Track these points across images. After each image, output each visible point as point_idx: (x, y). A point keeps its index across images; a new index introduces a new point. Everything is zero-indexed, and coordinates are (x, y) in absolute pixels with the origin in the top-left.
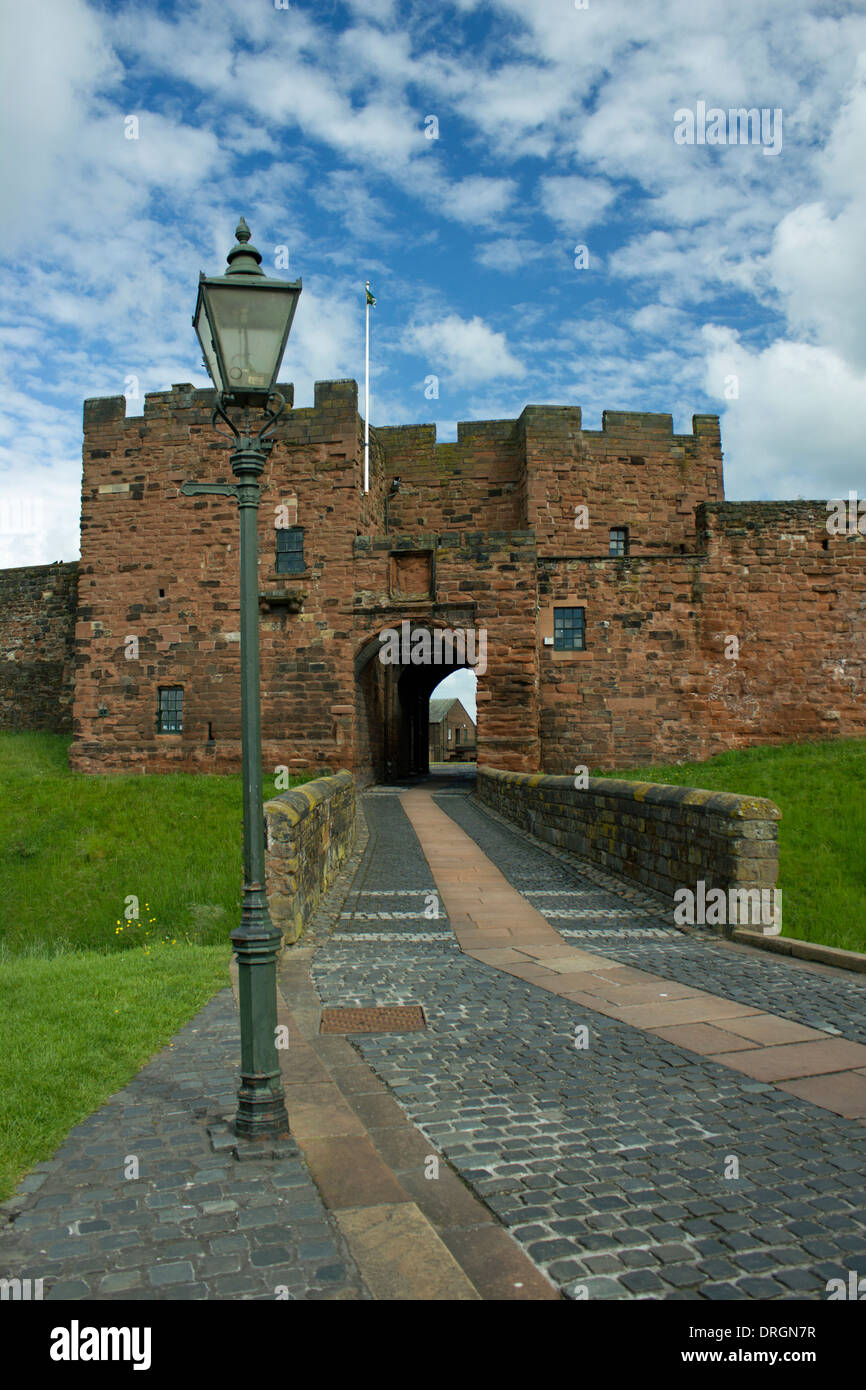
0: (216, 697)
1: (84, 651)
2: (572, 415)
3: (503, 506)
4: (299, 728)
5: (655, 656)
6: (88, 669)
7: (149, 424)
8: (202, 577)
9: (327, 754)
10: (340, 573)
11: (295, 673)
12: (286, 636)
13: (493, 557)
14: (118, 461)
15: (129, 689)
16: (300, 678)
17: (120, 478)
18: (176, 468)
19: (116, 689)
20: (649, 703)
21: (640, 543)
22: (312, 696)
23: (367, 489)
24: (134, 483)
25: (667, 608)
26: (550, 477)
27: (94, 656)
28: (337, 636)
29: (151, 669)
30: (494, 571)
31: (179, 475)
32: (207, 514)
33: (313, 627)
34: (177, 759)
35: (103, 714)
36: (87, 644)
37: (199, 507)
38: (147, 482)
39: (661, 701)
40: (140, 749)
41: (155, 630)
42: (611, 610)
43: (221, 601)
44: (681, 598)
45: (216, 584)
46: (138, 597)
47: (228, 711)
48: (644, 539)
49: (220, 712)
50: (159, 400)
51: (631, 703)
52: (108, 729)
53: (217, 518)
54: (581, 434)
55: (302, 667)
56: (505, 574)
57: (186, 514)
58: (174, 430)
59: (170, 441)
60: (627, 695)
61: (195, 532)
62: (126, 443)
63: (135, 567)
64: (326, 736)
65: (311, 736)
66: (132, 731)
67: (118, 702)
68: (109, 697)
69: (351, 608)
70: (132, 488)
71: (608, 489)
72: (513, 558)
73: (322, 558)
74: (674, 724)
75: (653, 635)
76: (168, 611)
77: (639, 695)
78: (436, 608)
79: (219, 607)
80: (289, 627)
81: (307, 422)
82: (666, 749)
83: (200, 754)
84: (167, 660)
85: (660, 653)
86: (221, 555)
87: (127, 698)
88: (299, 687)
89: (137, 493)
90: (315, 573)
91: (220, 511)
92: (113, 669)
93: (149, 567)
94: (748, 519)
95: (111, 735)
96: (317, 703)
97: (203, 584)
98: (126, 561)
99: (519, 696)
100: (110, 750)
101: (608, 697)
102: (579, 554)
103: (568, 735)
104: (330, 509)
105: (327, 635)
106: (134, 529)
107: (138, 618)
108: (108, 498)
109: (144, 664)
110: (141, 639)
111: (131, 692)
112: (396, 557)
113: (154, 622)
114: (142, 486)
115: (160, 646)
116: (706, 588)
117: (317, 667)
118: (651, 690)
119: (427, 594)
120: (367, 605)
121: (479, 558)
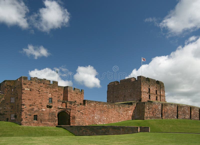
1: (23, 110)
5: (81, 115)
6: (24, 112)
8: (40, 102)
10: (56, 104)
12: (50, 110)
16: (52, 115)
17: (28, 88)
18: (36, 88)
19: (28, 115)
20: (80, 119)
25: (82, 110)
26: (70, 95)
27: (25, 110)
29: (33, 113)
32: (40, 94)
33: (53, 110)
34: (37, 124)
35: (26, 118)
36: (24, 109)
39: (81, 119)
40: (32, 122)
44: (83, 109)
45: (41, 103)
48: (78, 102)
49: (42, 118)
52: (27, 120)
53: (42, 95)
55: (52, 114)
56: (74, 106)
57: (37, 94)
59: (35, 84)
61: (39, 97)
62: (28, 83)
63: (31, 100)
64: (55, 122)
65: (53, 122)
66: (30, 120)
67: (28, 116)
69: (57, 108)
72: (74, 104)
75: (81, 113)
76: (35, 106)
77: (79, 119)
78: (67, 109)
79: (42, 106)
80: (50, 109)
81: (52, 86)
83: (40, 123)
84: (35, 112)
86: (42, 100)
90: (54, 103)
91: (42, 94)
92: (27, 112)
93: (32, 100)
94: (89, 102)
96: (54, 118)
97: (40, 103)
98: (29, 99)
100: (28, 122)
104: (55, 96)
105: (55, 111)
106: (30, 95)
107: (31, 106)
108: (26, 90)
109: (32, 112)
110: (32, 109)
111: (30, 115)
112: (63, 103)
113: (33, 107)
114: (31, 90)
115: (34, 110)
116: (85, 108)
117: (54, 114)
118: (80, 118)
119: (65, 107)
120: (59, 108)
121: (71, 104)
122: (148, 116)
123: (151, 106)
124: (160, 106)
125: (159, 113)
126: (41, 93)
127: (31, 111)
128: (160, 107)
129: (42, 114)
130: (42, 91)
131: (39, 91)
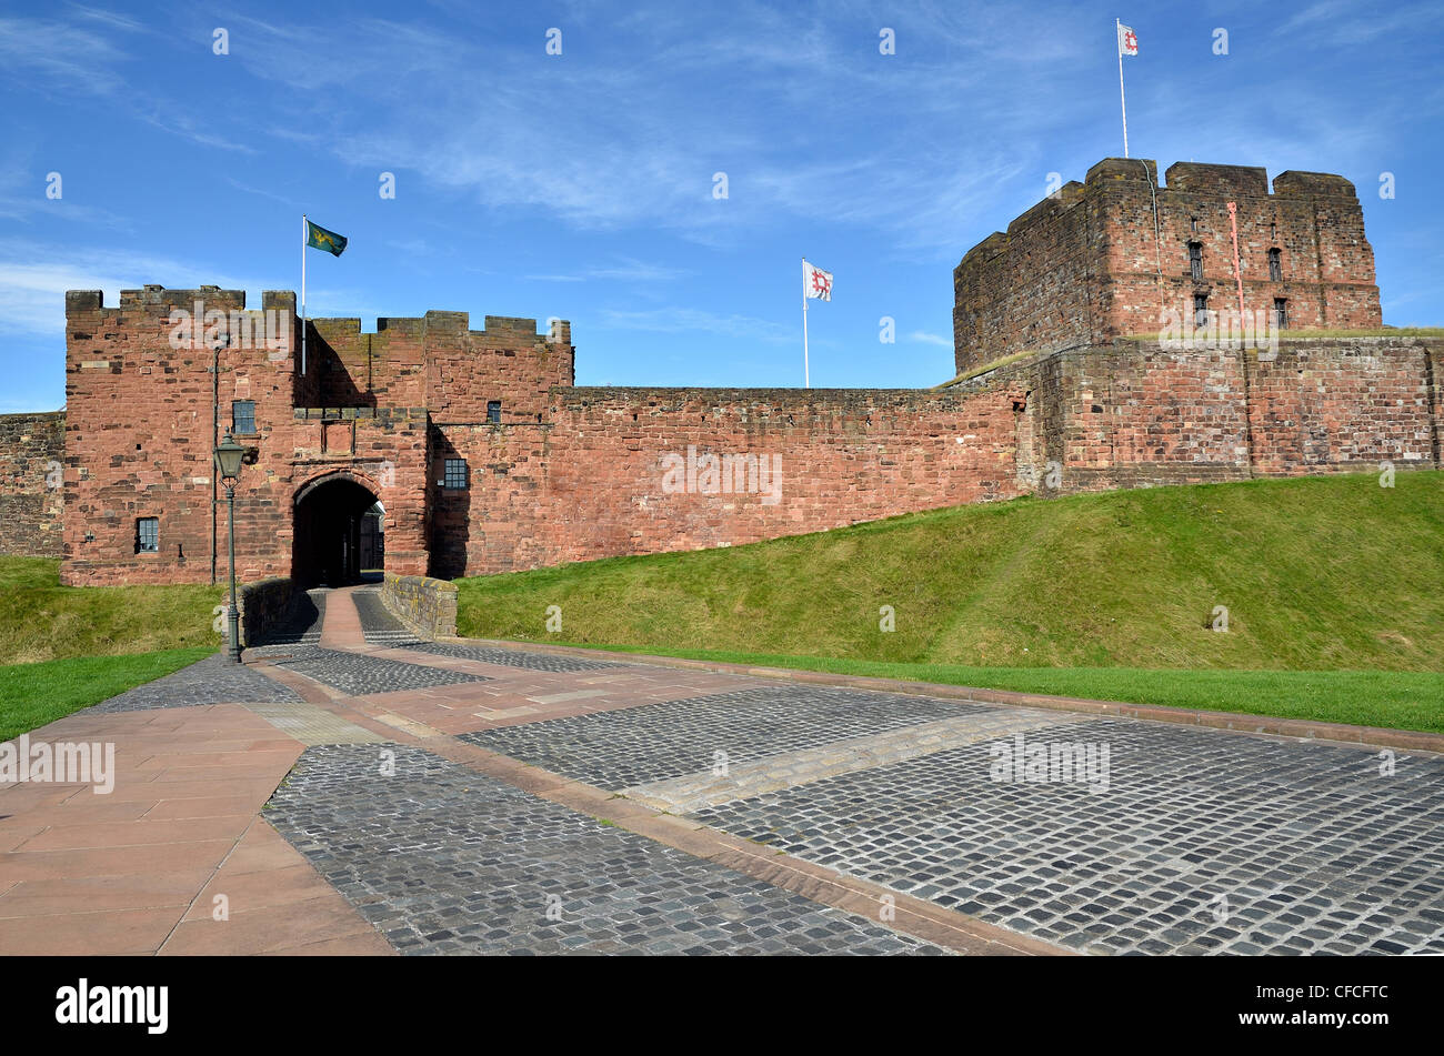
0: (186, 525)
1: (73, 490)
2: (463, 320)
3: (411, 383)
4: (252, 547)
5: (516, 493)
6: (76, 504)
7: (125, 315)
8: (173, 435)
9: (274, 565)
10: (283, 435)
11: (249, 507)
12: (242, 480)
13: (396, 426)
14: (98, 342)
15: (112, 519)
16: (253, 511)
17: (100, 355)
18: (147, 350)
19: (101, 520)
20: (512, 526)
21: (510, 413)
22: (263, 523)
23: (304, 372)
24: (114, 360)
25: (525, 460)
26: (444, 364)
27: (83, 495)
28: (281, 479)
29: (131, 505)
30: (398, 435)
31: (151, 356)
32: (177, 386)
33: (264, 475)
34: (155, 571)
35: (90, 539)
36: (75, 485)
37: (169, 381)
38: (124, 361)
39: (519, 525)
40: (122, 565)
41: (134, 475)
42: (486, 462)
43: (191, 453)
44: (536, 453)
45: (185, 441)
46: (120, 450)
47: (195, 536)
48: (512, 410)
49: (190, 536)
50: (134, 296)
51: (499, 526)
52: (94, 551)
53: (184, 391)
54: (468, 334)
55: (254, 503)
56: (406, 438)
57: (158, 387)
58: (146, 321)
59: (142, 330)
60: (496, 521)
61: (167, 401)
62: (106, 329)
63: (116, 426)
64: (274, 552)
65: (261, 552)
66: (114, 551)
67: (103, 530)
68: (95, 526)
69: (293, 460)
70: (111, 364)
71: (488, 373)
72: (411, 427)
73: (269, 423)
74: (530, 541)
75: (515, 478)
76: (146, 460)
77: (505, 520)
78: (355, 461)
79: (188, 458)
82: (523, 557)
83: (173, 567)
84: (145, 497)
85: (520, 491)
86: (186, 419)
87: (110, 527)
88: (252, 517)
89: (116, 369)
90: (265, 434)
91: (187, 386)
92: (98, 505)
93: (128, 426)
94: (583, 399)
95: (97, 555)
96: (267, 528)
97: (174, 440)
98: (105, 421)
99: (415, 523)
100: (97, 566)
101: (483, 522)
102: (463, 420)
103: (453, 549)
104: (275, 388)
105: (274, 480)
106: (113, 397)
107: (119, 465)
108: (93, 371)
109: (126, 500)
110: (122, 482)
111: (114, 522)
112: (326, 424)
113: (134, 467)
114: (120, 364)
115: (139, 487)
116: (553, 446)
117: (265, 503)
118: (513, 516)
119: (349, 451)
120: (304, 458)
121: (387, 427)
122: (1104, 463)
123: (1124, 381)
124: (1221, 375)
125: (1218, 431)
126: (177, 376)
127: (122, 494)
128: (1219, 381)
129: (187, 511)
130: (188, 363)
131: (172, 364)
